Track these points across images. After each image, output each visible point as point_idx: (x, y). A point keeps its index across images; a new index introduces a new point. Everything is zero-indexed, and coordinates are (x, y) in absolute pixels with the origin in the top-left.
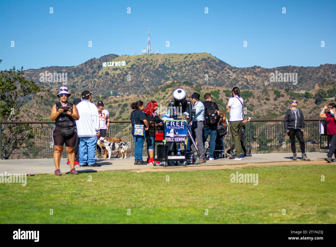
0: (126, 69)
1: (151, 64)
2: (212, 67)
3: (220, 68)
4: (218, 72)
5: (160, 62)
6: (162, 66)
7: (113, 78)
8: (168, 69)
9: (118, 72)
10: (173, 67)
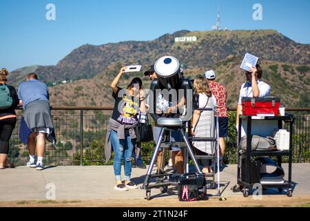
0: (196, 44)
1: (220, 39)
2: (277, 43)
3: (285, 44)
4: (283, 48)
5: (228, 38)
6: (230, 41)
7: (185, 52)
8: (236, 44)
9: (189, 46)
10: (240, 43)
